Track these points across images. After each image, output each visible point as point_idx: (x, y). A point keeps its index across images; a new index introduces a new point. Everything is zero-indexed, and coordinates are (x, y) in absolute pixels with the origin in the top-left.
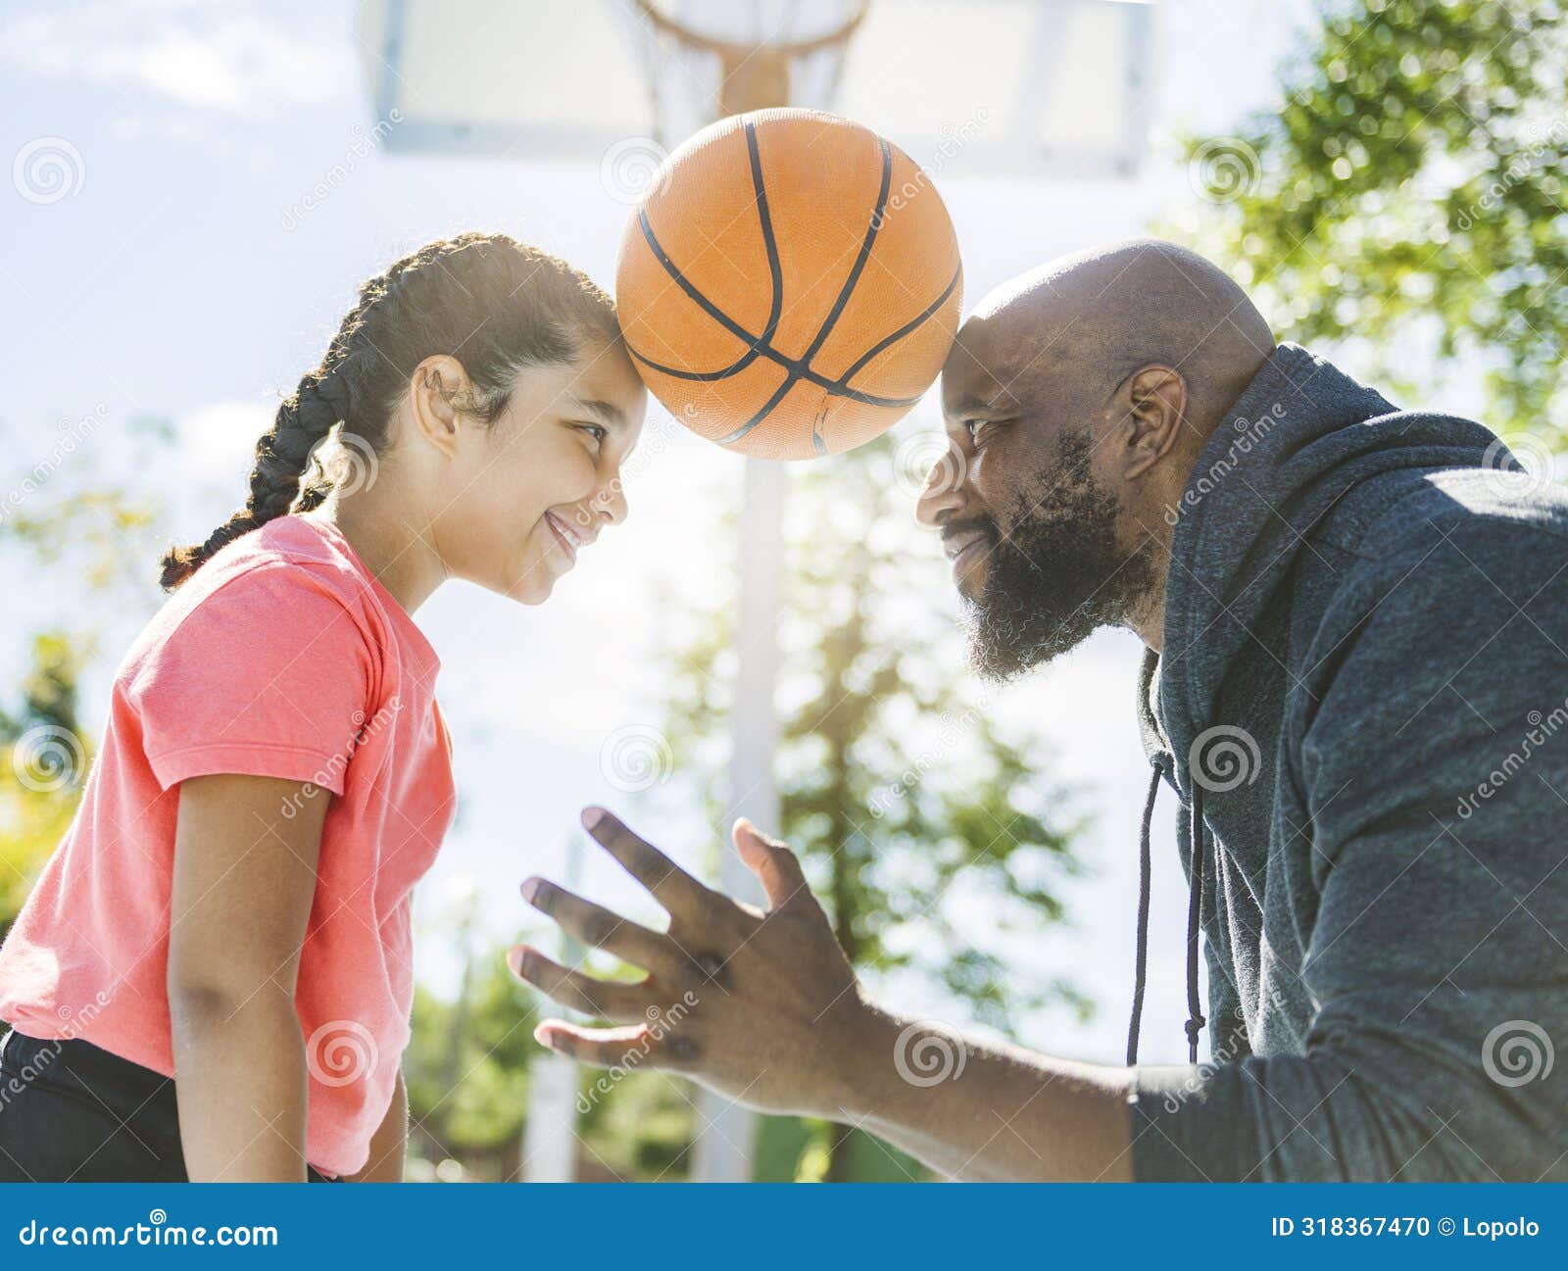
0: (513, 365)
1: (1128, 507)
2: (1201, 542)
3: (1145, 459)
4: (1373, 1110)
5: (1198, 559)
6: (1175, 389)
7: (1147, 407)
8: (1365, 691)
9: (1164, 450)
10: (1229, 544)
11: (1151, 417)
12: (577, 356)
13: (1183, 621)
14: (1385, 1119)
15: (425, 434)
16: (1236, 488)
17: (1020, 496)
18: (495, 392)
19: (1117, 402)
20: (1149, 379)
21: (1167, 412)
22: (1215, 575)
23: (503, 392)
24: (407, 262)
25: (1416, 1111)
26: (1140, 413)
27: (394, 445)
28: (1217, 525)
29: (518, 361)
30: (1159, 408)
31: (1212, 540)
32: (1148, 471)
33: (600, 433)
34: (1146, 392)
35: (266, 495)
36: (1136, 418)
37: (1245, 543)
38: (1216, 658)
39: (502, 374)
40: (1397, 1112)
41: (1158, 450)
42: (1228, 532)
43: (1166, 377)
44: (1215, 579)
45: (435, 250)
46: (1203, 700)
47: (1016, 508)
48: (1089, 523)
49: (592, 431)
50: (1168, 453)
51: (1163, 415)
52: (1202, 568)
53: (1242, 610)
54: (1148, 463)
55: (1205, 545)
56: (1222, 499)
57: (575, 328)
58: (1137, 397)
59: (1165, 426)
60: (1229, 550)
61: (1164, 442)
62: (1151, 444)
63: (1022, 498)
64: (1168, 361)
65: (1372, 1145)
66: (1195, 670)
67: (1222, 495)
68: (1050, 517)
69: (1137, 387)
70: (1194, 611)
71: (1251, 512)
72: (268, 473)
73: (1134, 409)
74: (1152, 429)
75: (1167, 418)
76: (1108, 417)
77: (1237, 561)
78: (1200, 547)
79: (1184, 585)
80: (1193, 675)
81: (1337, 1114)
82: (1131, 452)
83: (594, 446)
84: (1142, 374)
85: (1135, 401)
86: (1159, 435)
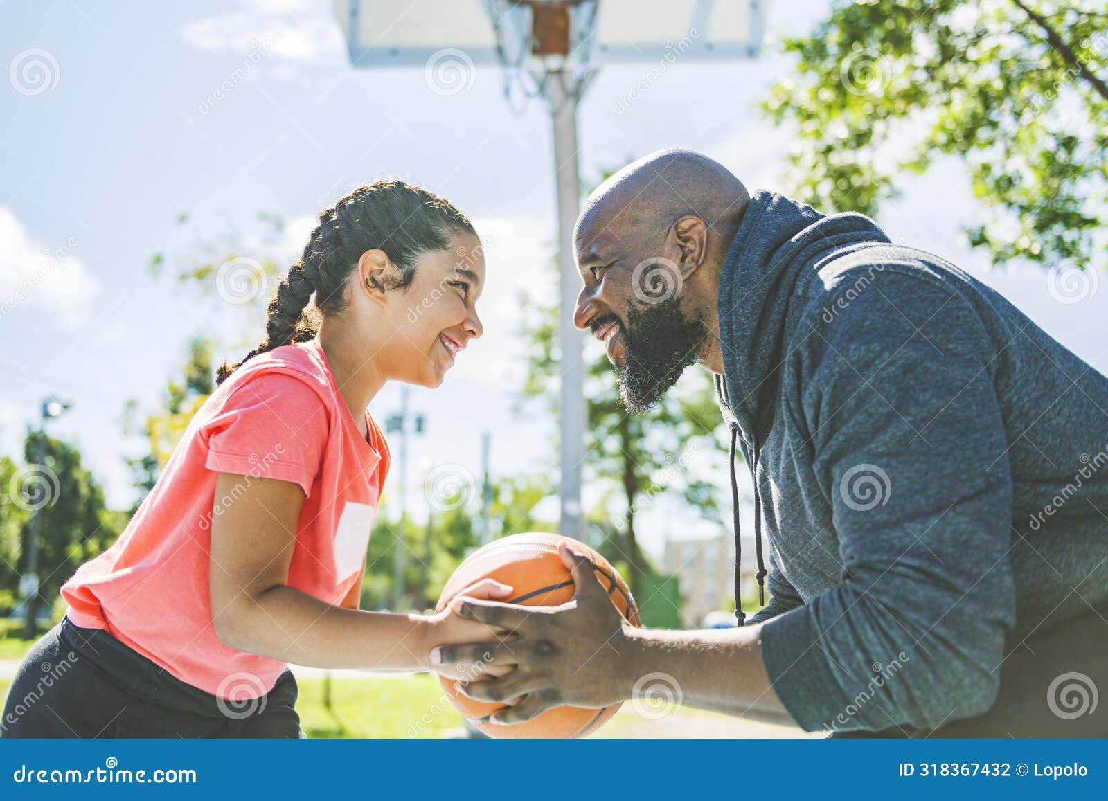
0: (414, 252)
1: (686, 297)
2: (734, 317)
3: (690, 268)
4: (869, 609)
5: (734, 327)
6: (700, 227)
7: (687, 240)
8: (827, 371)
9: (700, 261)
10: (749, 315)
11: (690, 245)
12: (450, 245)
13: (734, 362)
14: (875, 613)
15: (368, 294)
16: (746, 283)
17: (628, 300)
18: (406, 268)
19: (669, 238)
20: (685, 225)
21: (697, 241)
22: (746, 334)
23: (412, 267)
24: (348, 199)
25: (891, 604)
26: (683, 244)
27: (350, 302)
28: (740, 306)
29: (417, 250)
30: (693, 240)
31: (740, 315)
32: (693, 274)
33: (466, 287)
34: (685, 232)
35: (278, 335)
36: (682, 247)
37: (757, 312)
38: (755, 378)
39: (408, 257)
40: (881, 607)
41: (697, 262)
42: (747, 309)
43: (694, 222)
44: (746, 336)
45: (362, 192)
46: (753, 401)
47: (628, 308)
48: (667, 308)
49: (461, 286)
50: (703, 263)
51: (695, 242)
52: (738, 331)
53: (764, 349)
54: (693, 270)
55: (737, 318)
56: (741, 291)
57: (446, 230)
58: (680, 235)
59: (698, 248)
60: (750, 318)
61: (700, 257)
62: (693, 260)
63: (629, 302)
64: (692, 213)
65: (873, 628)
66: (746, 387)
67: (739, 289)
68: (646, 309)
69: (679, 230)
70: (739, 356)
71: (757, 295)
72: (277, 323)
73: (680, 242)
74: (692, 251)
75: (698, 244)
76: (666, 249)
77: (755, 323)
78: (734, 320)
79: (730, 341)
80: (745, 389)
81: (853, 618)
82: (683, 265)
83: (463, 294)
84: (680, 222)
85: (679, 237)
86: (696, 253)
